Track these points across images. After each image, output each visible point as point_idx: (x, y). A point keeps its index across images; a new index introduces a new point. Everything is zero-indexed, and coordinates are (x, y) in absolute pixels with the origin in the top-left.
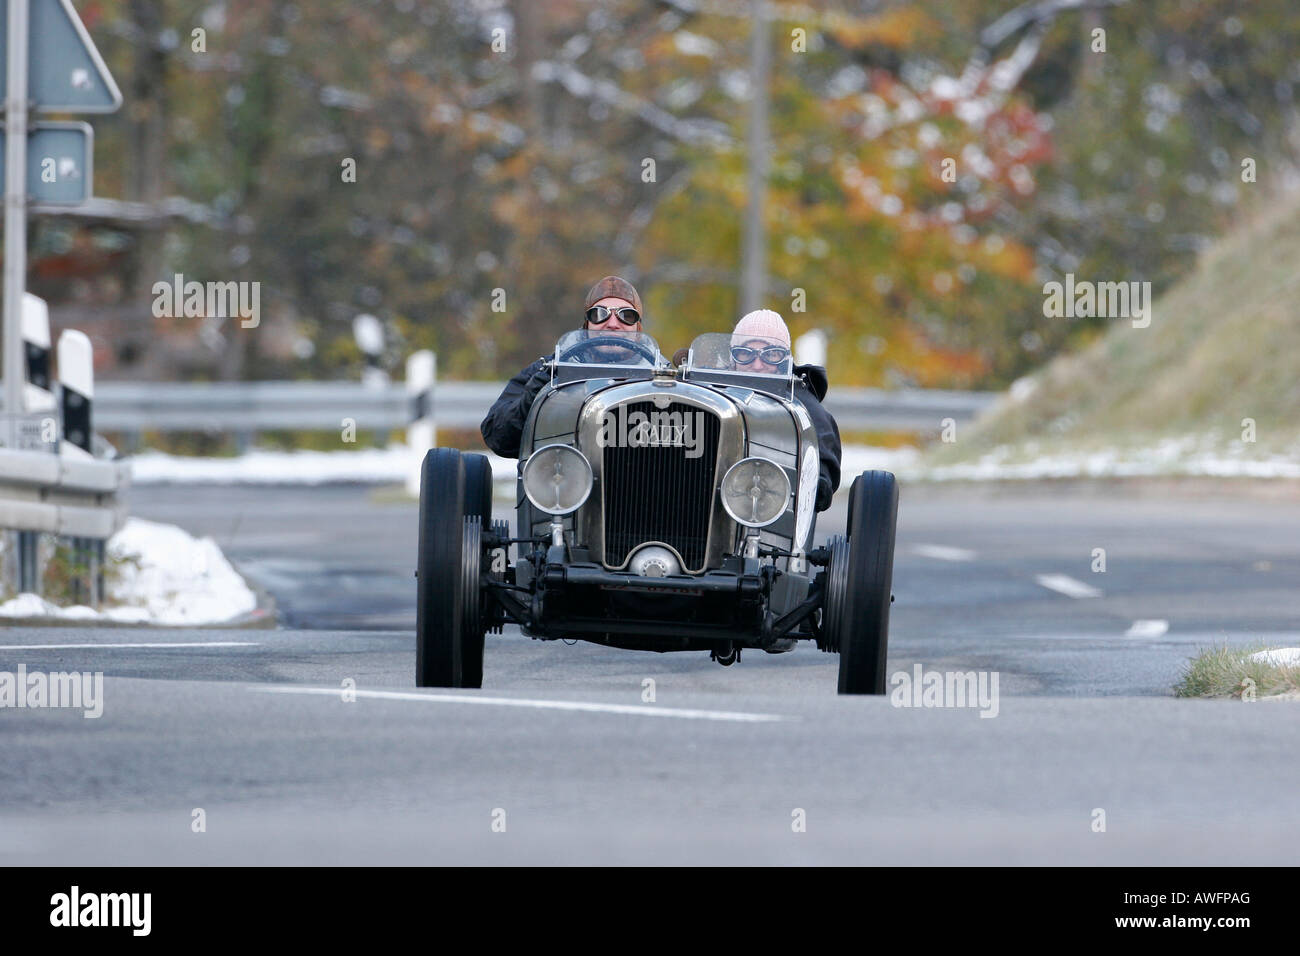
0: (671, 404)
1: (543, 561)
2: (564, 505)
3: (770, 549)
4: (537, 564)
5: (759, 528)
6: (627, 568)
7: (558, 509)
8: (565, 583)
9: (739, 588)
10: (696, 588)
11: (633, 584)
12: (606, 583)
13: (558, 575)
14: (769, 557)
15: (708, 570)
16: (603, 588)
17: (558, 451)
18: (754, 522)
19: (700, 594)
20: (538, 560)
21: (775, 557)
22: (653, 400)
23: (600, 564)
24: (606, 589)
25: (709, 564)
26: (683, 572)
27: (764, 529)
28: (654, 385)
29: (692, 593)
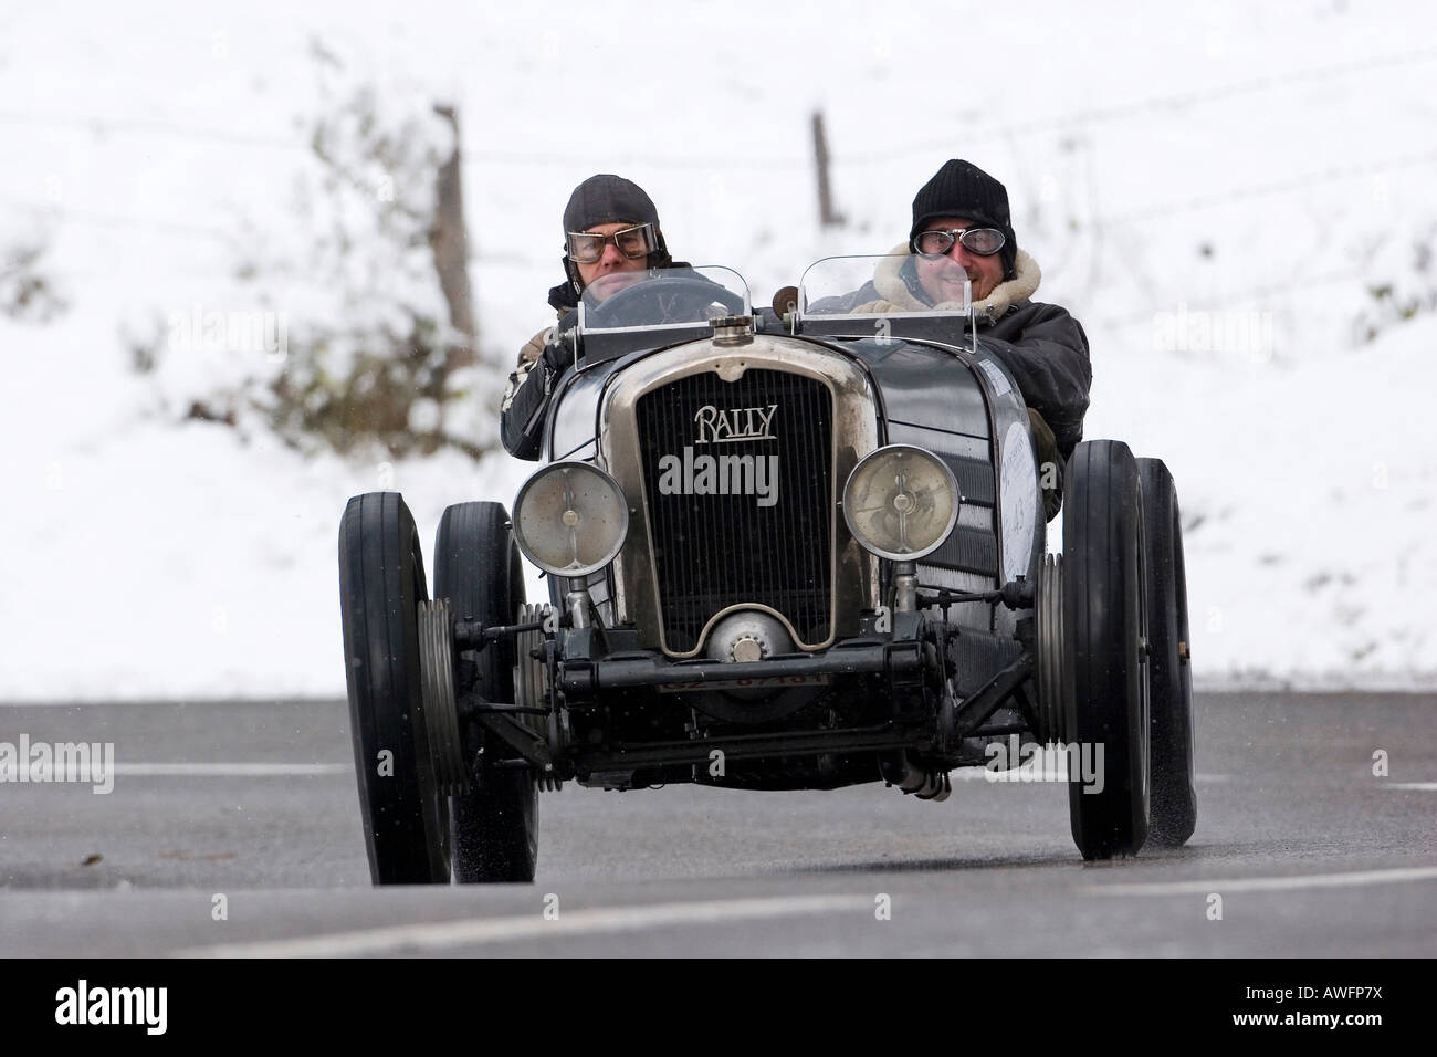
0: (746, 372)
1: (558, 657)
2: (587, 562)
3: (936, 593)
4: (550, 660)
5: (913, 563)
6: (704, 653)
7: (576, 568)
8: (596, 689)
9: (887, 664)
10: (815, 673)
11: (710, 677)
12: (667, 681)
13: (585, 676)
14: (936, 607)
15: (837, 640)
16: (662, 689)
17: (565, 470)
18: (904, 552)
19: (825, 681)
20: (550, 655)
21: (945, 605)
22: (713, 369)
23: (658, 650)
24: (668, 690)
25: (837, 629)
26: (794, 647)
27: (923, 561)
28: (716, 343)
29: (811, 682)
